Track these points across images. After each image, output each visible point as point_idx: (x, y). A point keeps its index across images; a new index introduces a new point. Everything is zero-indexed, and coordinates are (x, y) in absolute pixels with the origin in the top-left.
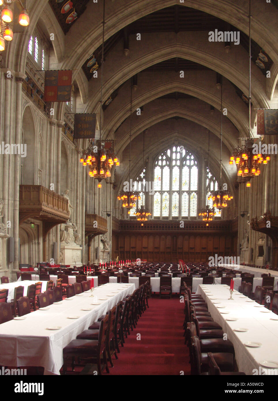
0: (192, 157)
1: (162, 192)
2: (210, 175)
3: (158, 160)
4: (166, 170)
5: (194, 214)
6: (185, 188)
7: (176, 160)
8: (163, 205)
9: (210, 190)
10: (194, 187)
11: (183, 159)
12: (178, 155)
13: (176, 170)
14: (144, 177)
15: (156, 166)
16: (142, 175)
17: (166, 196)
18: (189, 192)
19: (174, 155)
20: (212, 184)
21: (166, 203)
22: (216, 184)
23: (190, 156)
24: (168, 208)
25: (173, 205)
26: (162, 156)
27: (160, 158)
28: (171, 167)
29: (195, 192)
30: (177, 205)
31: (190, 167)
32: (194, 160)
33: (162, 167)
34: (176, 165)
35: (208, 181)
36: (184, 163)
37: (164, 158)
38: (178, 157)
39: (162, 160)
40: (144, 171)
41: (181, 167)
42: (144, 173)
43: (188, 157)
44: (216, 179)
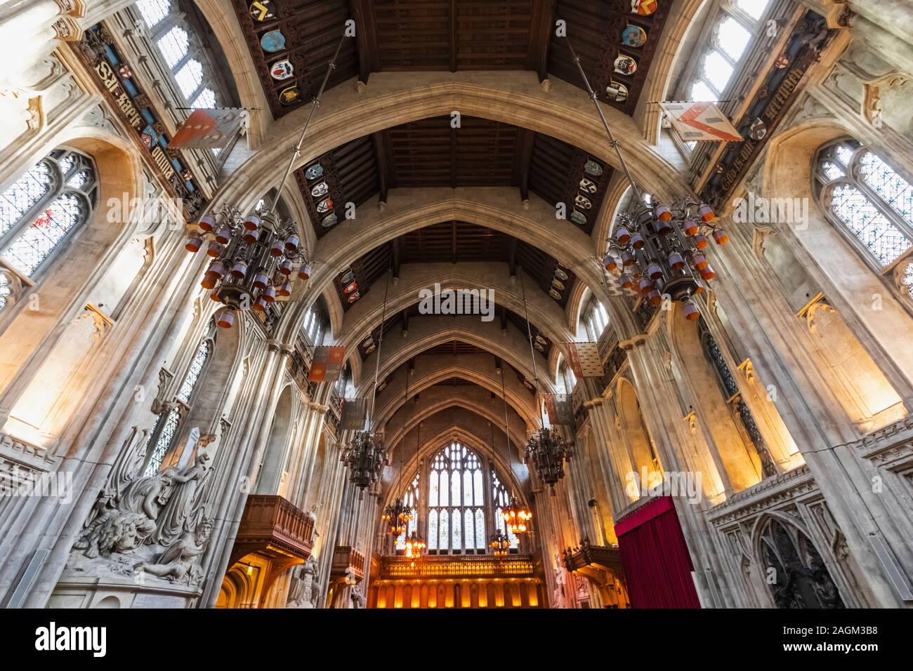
0: (475, 458)
1: (439, 509)
2: (497, 483)
3: (434, 462)
4: (445, 474)
5: (482, 545)
6: (468, 502)
7: (456, 461)
8: (441, 530)
9: (499, 506)
10: (480, 501)
11: (464, 461)
12: (458, 454)
13: (456, 475)
14: (418, 486)
15: (431, 469)
16: (415, 483)
17: (444, 514)
18: (474, 509)
19: (453, 454)
20: (501, 494)
21: (444, 526)
22: (506, 495)
23: (472, 456)
24: (447, 534)
25: (454, 530)
26: (440, 457)
27: (437, 459)
28: (450, 472)
29: (481, 507)
30: (460, 530)
31: (473, 471)
32: (477, 461)
33: (439, 471)
34: (456, 469)
35: (495, 490)
36: (465, 466)
37: (442, 458)
38: (458, 458)
39: (439, 461)
40: (418, 477)
41: (462, 471)
42: (418, 480)
43: (470, 458)
44: (505, 489)
